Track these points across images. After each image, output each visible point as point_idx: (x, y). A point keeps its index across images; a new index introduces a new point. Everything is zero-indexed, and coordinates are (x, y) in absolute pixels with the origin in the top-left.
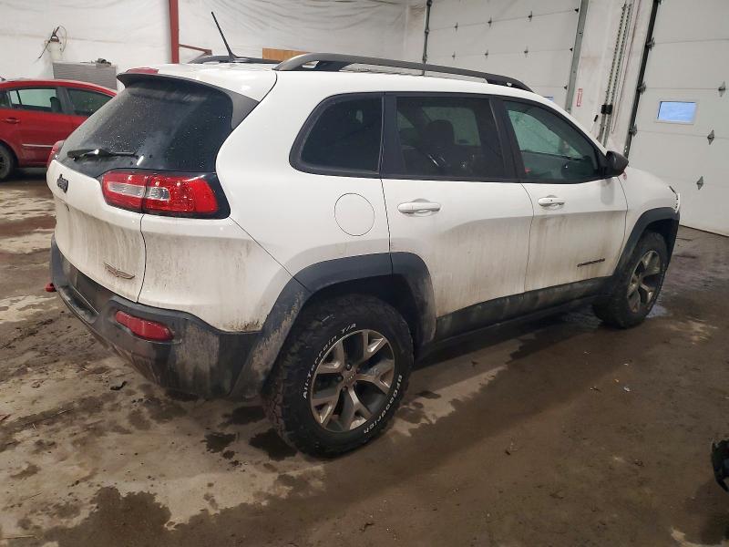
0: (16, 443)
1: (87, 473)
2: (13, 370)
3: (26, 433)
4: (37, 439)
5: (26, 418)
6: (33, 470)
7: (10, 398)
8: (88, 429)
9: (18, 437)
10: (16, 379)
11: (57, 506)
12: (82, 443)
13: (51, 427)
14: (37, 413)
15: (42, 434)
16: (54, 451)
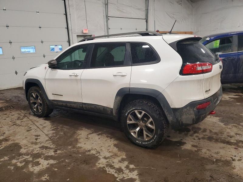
0: (236, 140)
1: (226, 128)
2: (220, 164)
3: (232, 141)
4: (231, 139)
5: (230, 145)
6: (236, 134)
7: (229, 153)
8: (217, 134)
9: (235, 141)
10: (222, 159)
11: (236, 127)
12: (222, 133)
13: (225, 139)
14: (225, 144)
15: (229, 139)
16: (229, 135)
